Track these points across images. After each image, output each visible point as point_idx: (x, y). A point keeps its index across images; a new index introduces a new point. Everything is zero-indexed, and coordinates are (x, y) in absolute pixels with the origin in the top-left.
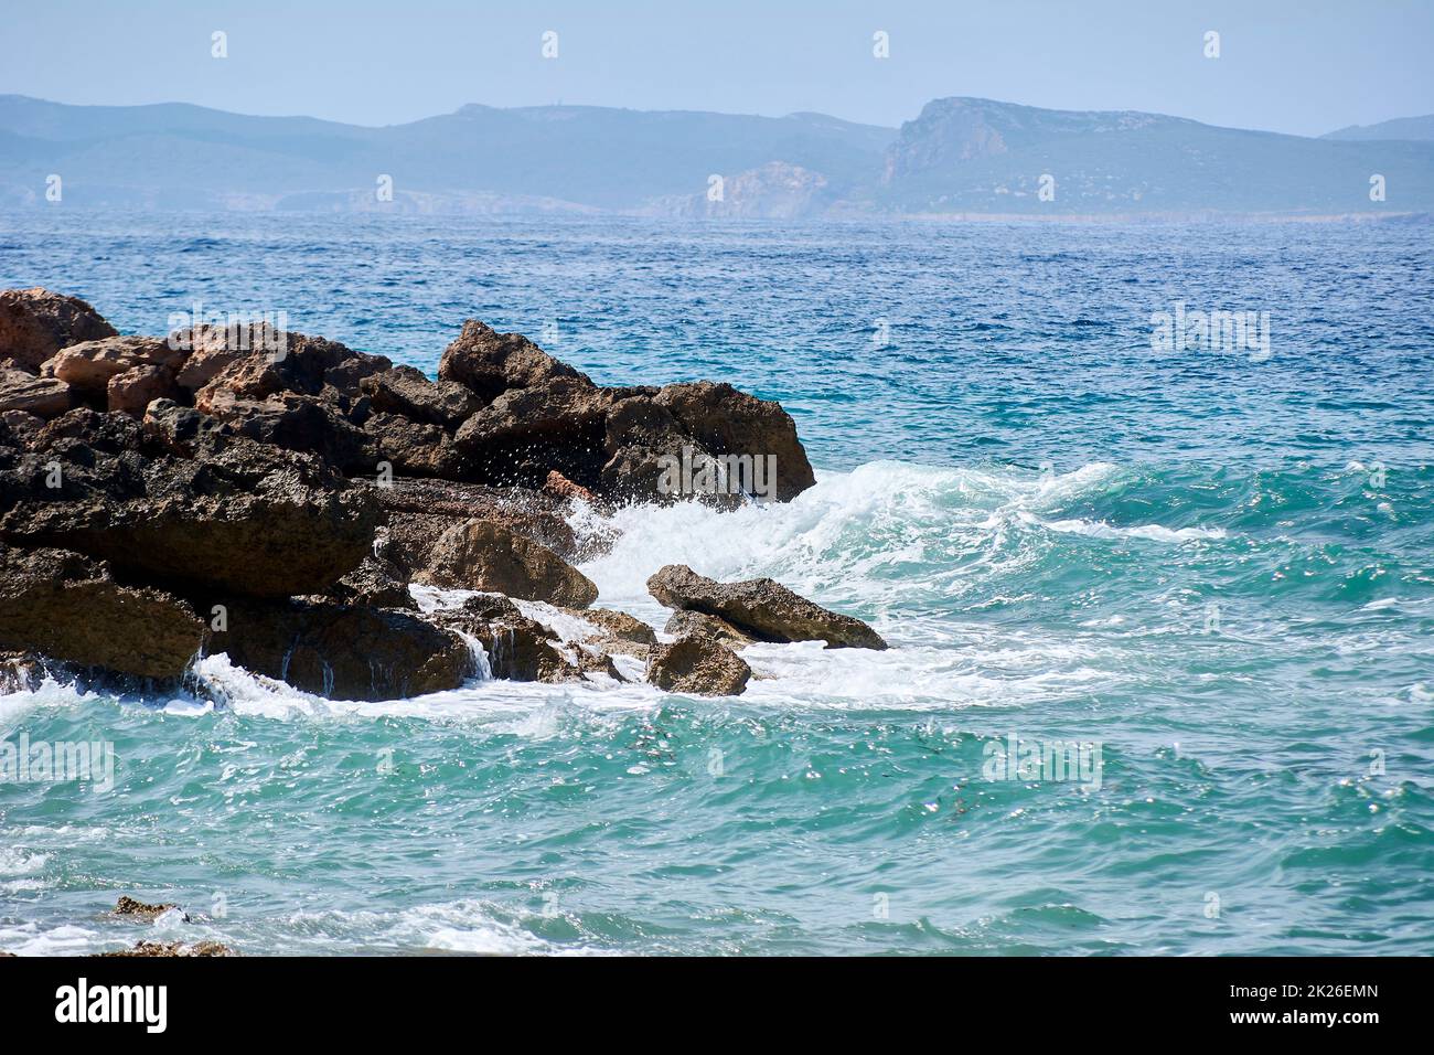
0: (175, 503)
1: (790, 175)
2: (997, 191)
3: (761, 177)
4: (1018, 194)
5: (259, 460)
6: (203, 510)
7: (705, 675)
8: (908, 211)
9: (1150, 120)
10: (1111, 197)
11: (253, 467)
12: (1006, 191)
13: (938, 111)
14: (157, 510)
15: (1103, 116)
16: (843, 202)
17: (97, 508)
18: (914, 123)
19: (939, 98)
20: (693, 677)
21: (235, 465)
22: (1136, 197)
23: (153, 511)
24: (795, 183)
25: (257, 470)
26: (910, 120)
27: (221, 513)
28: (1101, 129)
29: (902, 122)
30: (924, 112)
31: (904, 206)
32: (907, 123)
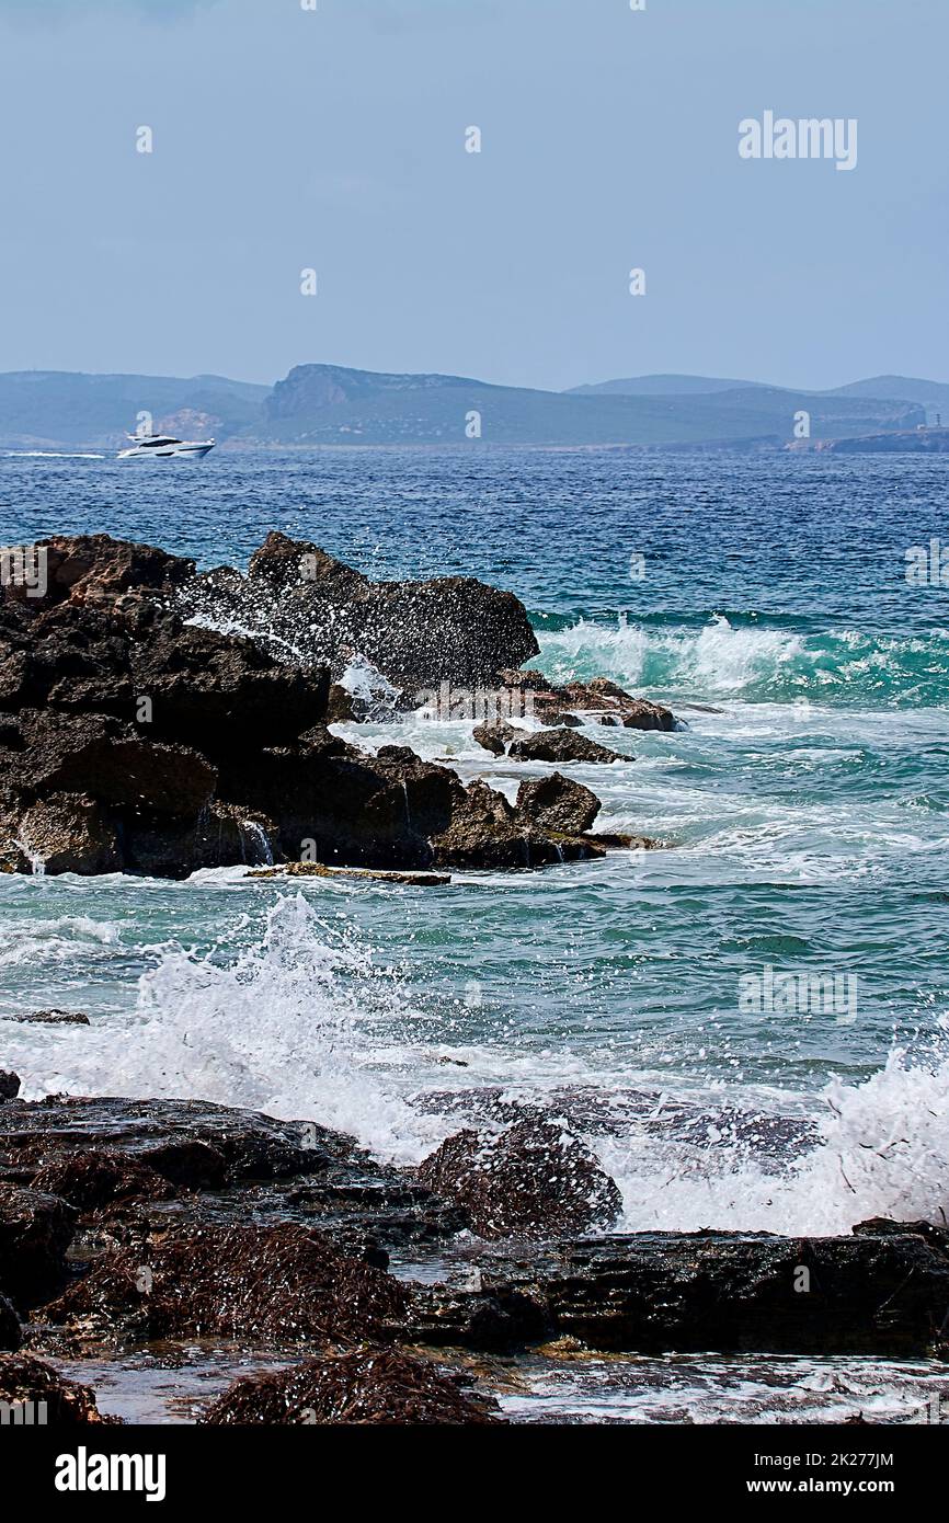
0: (182, 678)
1: (197, 418)
2: (342, 429)
3: (176, 420)
4: (357, 432)
5: (206, 642)
6: (203, 683)
7: (566, 806)
8: (280, 444)
9: (448, 381)
10: (421, 434)
11: (201, 648)
12: (348, 429)
13: (300, 373)
14: (169, 683)
15: (415, 378)
16: (234, 437)
17: (123, 683)
18: (283, 382)
19: (302, 364)
20: (556, 807)
21: (187, 647)
22: (439, 433)
23: (165, 685)
24: (201, 424)
25: (204, 651)
26: (281, 380)
27: (217, 685)
28: (413, 387)
29: (275, 382)
30: (290, 374)
31: (277, 441)
32: (278, 382)
